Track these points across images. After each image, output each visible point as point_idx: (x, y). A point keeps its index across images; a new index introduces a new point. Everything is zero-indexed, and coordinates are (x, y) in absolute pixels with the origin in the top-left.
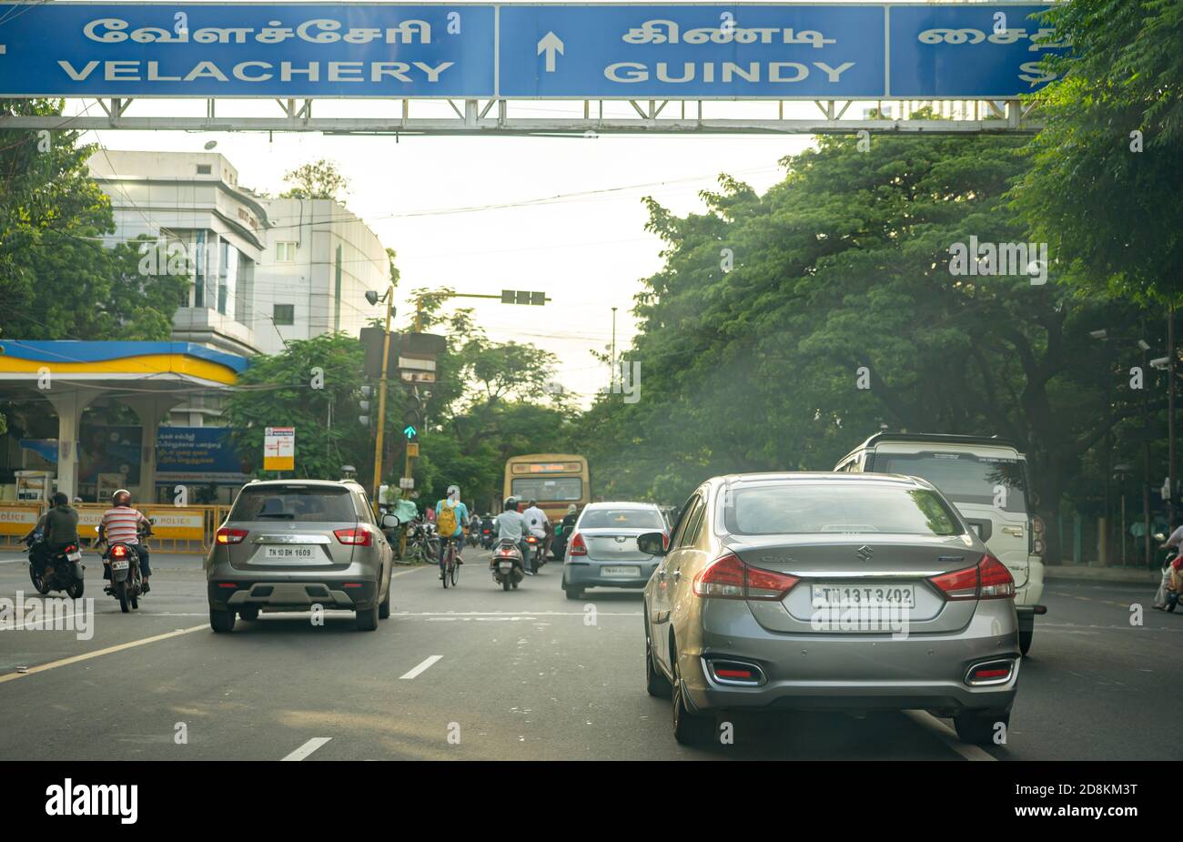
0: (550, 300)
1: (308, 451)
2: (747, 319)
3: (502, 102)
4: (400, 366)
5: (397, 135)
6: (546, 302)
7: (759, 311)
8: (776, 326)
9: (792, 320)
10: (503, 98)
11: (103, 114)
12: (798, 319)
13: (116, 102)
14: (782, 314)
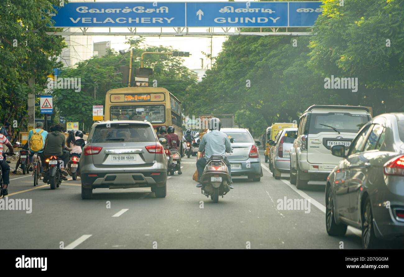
0: (191, 55)
1: (88, 108)
2: (266, 60)
3: (187, 28)
4: (136, 80)
5: (159, 36)
6: (190, 55)
7: (271, 57)
8: (276, 64)
9: (282, 61)
10: (187, 27)
11: (82, 32)
12: (284, 61)
13: (85, 28)
14: (279, 59)
